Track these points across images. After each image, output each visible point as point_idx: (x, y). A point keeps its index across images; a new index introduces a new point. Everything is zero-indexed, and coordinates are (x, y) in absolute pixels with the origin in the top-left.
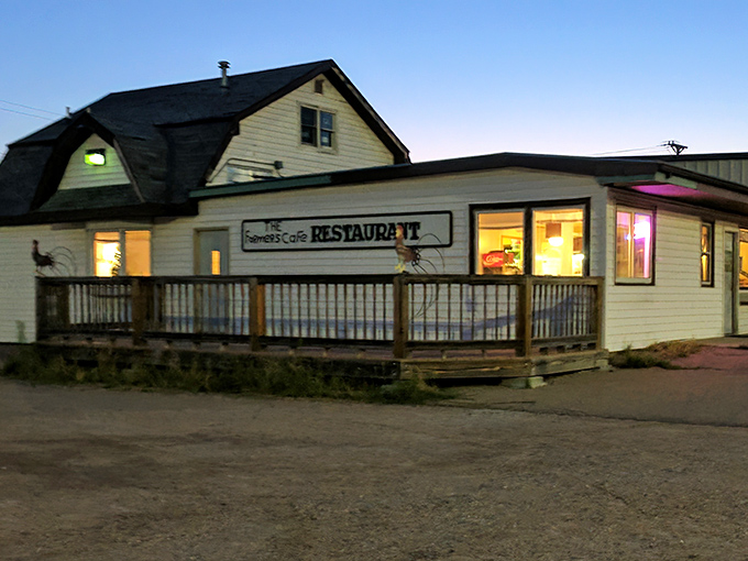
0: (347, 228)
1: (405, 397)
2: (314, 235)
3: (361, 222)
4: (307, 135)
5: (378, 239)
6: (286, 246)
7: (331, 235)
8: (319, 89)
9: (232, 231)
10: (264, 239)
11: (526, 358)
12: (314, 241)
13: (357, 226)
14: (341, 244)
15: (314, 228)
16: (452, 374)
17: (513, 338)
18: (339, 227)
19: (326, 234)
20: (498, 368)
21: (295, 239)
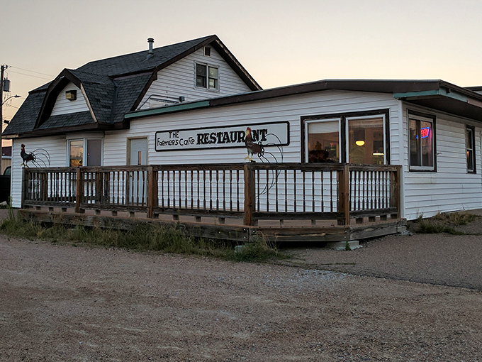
0: (219, 134)
1: (252, 257)
2: (199, 140)
3: (228, 130)
4: (200, 81)
5: (239, 141)
6: (182, 147)
7: (209, 139)
8: (208, 53)
9: (150, 138)
10: (169, 143)
11: (346, 226)
12: (199, 143)
13: (226, 133)
14: (216, 145)
15: (199, 135)
16: (289, 239)
17: (335, 210)
18: (215, 134)
19: (206, 138)
20: (324, 234)
21: (187, 142)
